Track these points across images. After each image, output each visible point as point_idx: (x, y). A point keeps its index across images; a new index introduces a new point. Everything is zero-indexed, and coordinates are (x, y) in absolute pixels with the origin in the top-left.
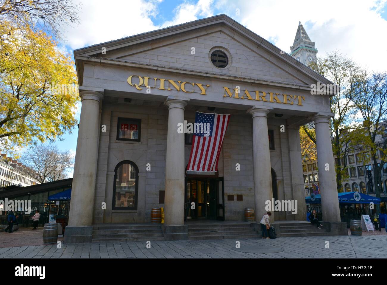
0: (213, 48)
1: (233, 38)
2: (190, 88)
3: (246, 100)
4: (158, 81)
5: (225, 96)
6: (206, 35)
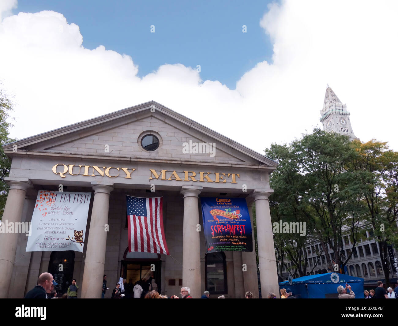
0: (143, 133)
1: (164, 122)
2: (115, 173)
3: (174, 181)
4: (83, 168)
5: (151, 178)
6: (137, 121)
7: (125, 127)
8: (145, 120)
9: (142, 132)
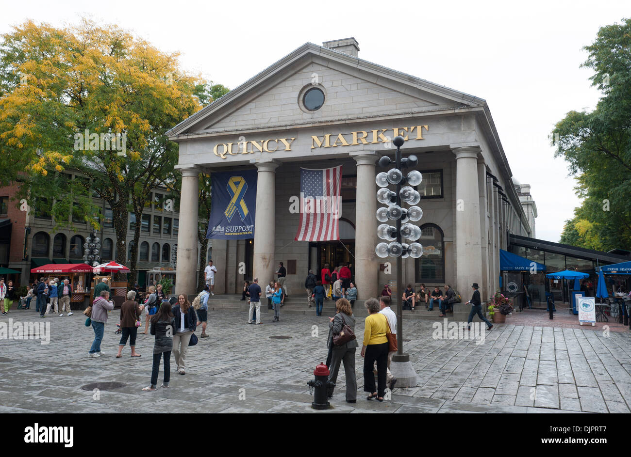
0: (305, 88)
1: (328, 67)
2: (274, 146)
3: (340, 147)
5: (313, 147)
6: (295, 73)
7: (283, 84)
8: (304, 70)
9: (302, 87)
